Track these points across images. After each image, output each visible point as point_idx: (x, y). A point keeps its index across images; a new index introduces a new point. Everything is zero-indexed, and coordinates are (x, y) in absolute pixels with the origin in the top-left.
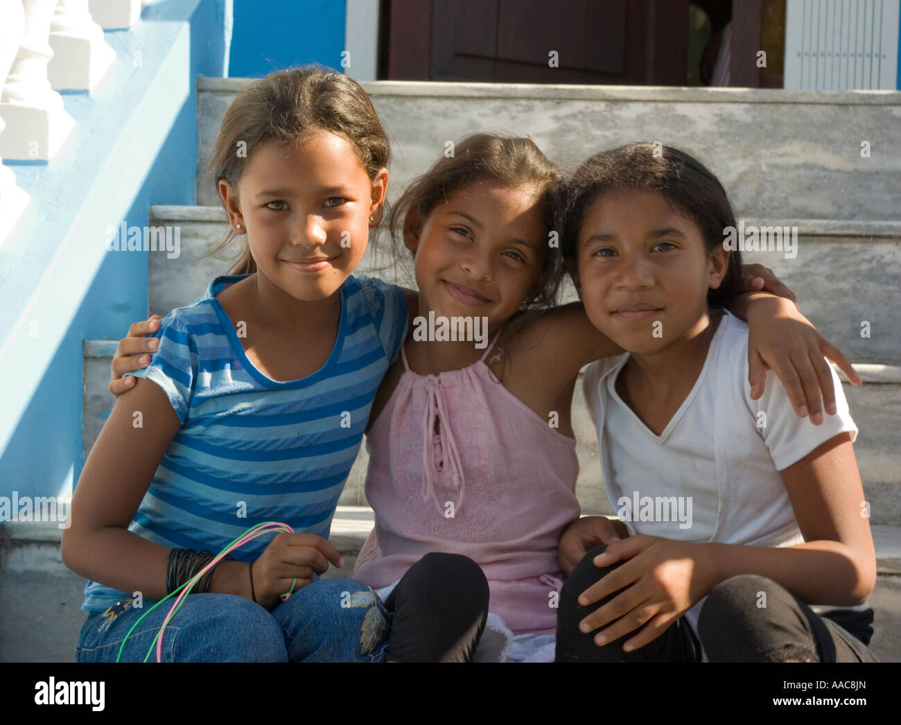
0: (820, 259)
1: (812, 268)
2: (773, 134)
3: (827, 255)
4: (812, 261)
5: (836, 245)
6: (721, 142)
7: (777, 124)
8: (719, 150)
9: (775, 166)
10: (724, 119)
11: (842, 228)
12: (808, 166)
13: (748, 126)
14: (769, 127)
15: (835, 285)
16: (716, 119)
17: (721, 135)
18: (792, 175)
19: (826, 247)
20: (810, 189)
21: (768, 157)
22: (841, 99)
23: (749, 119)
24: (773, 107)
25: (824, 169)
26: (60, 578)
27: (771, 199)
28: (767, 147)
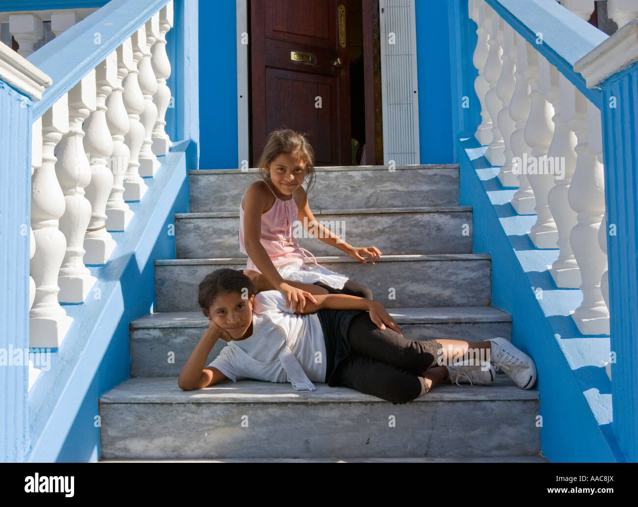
0: (398, 221)
1: (395, 224)
2: (381, 180)
3: (400, 219)
4: (395, 221)
5: (403, 216)
6: (364, 183)
7: (382, 177)
8: (363, 186)
9: (381, 191)
10: (365, 176)
11: (404, 210)
12: (392, 190)
13: (372, 178)
14: (379, 178)
15: (403, 229)
16: (362, 176)
17: (364, 181)
18: (388, 193)
19: (400, 217)
20: (393, 198)
21: (379, 188)
22: (401, 168)
23: (372, 176)
24: (380, 171)
25: (398, 191)
26: (150, 340)
27: (381, 201)
28: (378, 184)
